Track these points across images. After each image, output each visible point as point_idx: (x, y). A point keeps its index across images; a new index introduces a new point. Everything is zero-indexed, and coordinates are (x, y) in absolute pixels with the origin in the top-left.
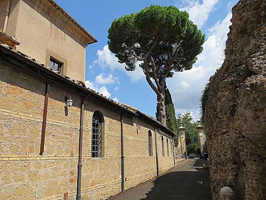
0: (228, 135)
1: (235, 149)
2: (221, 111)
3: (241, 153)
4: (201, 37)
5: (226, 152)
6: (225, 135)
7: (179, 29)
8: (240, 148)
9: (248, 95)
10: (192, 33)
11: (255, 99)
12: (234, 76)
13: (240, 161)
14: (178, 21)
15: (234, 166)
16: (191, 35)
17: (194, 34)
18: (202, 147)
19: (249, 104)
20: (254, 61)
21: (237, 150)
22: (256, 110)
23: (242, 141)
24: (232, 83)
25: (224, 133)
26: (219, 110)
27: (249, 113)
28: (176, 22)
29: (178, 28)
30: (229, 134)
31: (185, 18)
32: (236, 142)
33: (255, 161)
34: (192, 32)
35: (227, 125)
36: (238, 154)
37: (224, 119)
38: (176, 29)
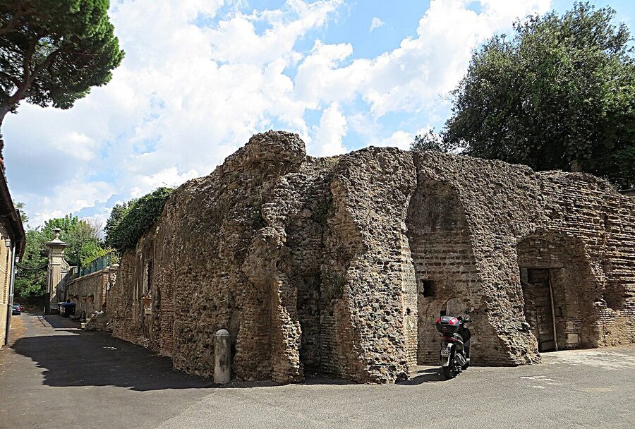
0: (227, 278)
1: (232, 293)
2: (223, 251)
3: (238, 297)
4: (116, 53)
5: (223, 296)
6: (223, 278)
7: (84, 25)
8: (238, 292)
9: (263, 244)
10: (100, 39)
11: (267, 250)
12: (245, 218)
13: (234, 305)
14: (85, 6)
15: (228, 310)
16: (97, 42)
17: (104, 41)
18: (54, 289)
19: (261, 254)
20: (268, 210)
21: (234, 294)
22: (266, 260)
23: (241, 286)
24: (242, 224)
25: (222, 276)
26: (220, 250)
27: (259, 261)
28: (81, 7)
29: (82, 23)
30: (229, 277)
31: (102, 7)
32: (235, 286)
33: (253, 304)
34: (101, 37)
35: (228, 267)
36: (233, 298)
37: (225, 261)
38: (76, 22)
